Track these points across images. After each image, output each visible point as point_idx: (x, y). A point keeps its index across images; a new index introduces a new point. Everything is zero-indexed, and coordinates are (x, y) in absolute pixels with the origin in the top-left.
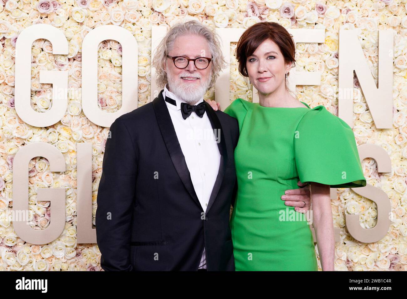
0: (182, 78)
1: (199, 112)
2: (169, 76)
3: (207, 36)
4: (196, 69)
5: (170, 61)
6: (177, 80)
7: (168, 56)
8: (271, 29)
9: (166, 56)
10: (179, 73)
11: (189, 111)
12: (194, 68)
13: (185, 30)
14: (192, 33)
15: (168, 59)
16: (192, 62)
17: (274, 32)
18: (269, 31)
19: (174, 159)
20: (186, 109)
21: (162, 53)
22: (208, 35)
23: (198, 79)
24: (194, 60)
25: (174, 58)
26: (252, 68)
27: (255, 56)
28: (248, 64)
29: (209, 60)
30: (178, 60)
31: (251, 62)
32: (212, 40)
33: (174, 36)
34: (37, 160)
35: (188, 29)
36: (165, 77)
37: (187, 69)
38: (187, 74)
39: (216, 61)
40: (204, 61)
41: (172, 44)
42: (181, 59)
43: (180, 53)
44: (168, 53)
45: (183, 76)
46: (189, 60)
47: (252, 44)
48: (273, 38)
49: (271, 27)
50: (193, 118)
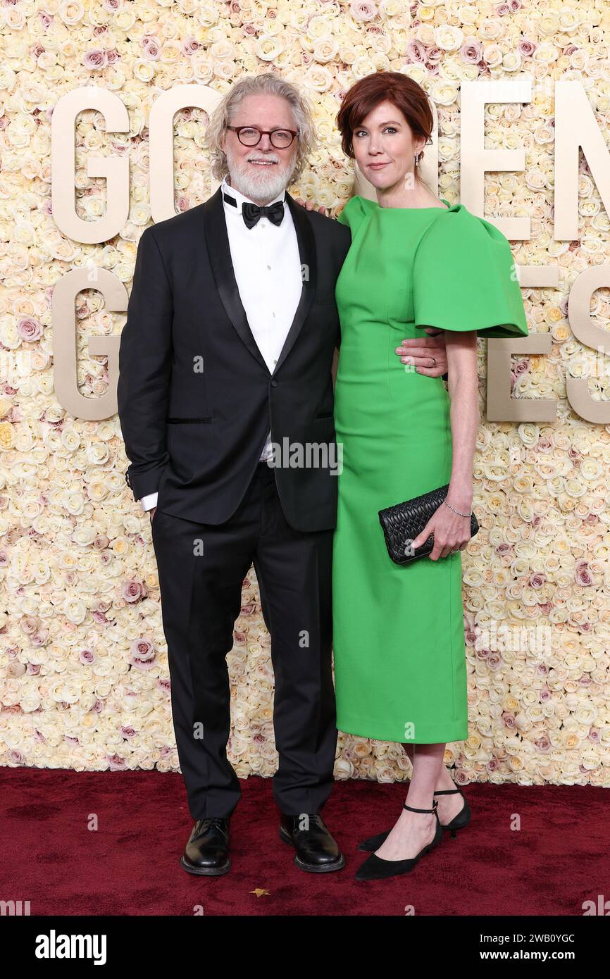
0: (250, 161)
1: (273, 217)
2: (230, 159)
3: (290, 97)
4: (272, 148)
5: (231, 134)
6: (242, 164)
7: (229, 128)
8: (391, 84)
9: (227, 126)
10: (246, 154)
11: (255, 216)
12: (269, 145)
13: (257, 86)
14: (268, 93)
15: (229, 131)
16: (267, 136)
17: (395, 89)
18: (389, 88)
19: (222, 292)
20: (250, 212)
21: (220, 123)
22: (292, 96)
23: (274, 163)
24: (270, 134)
25: (238, 130)
26: (361, 146)
27: (365, 128)
28: (355, 139)
29: (294, 134)
30: (245, 132)
31: (359, 137)
32: (298, 104)
33: (239, 96)
34: (91, 294)
35: (262, 85)
36: (225, 161)
37: (258, 146)
38: (258, 155)
39: (305, 137)
40: (286, 135)
41: (236, 108)
42: (249, 132)
43: (248, 121)
44: (230, 123)
45: (251, 158)
46: (262, 133)
47: (360, 108)
48: (393, 99)
49: (392, 81)
50: (263, 226)
